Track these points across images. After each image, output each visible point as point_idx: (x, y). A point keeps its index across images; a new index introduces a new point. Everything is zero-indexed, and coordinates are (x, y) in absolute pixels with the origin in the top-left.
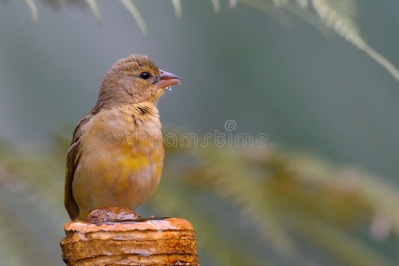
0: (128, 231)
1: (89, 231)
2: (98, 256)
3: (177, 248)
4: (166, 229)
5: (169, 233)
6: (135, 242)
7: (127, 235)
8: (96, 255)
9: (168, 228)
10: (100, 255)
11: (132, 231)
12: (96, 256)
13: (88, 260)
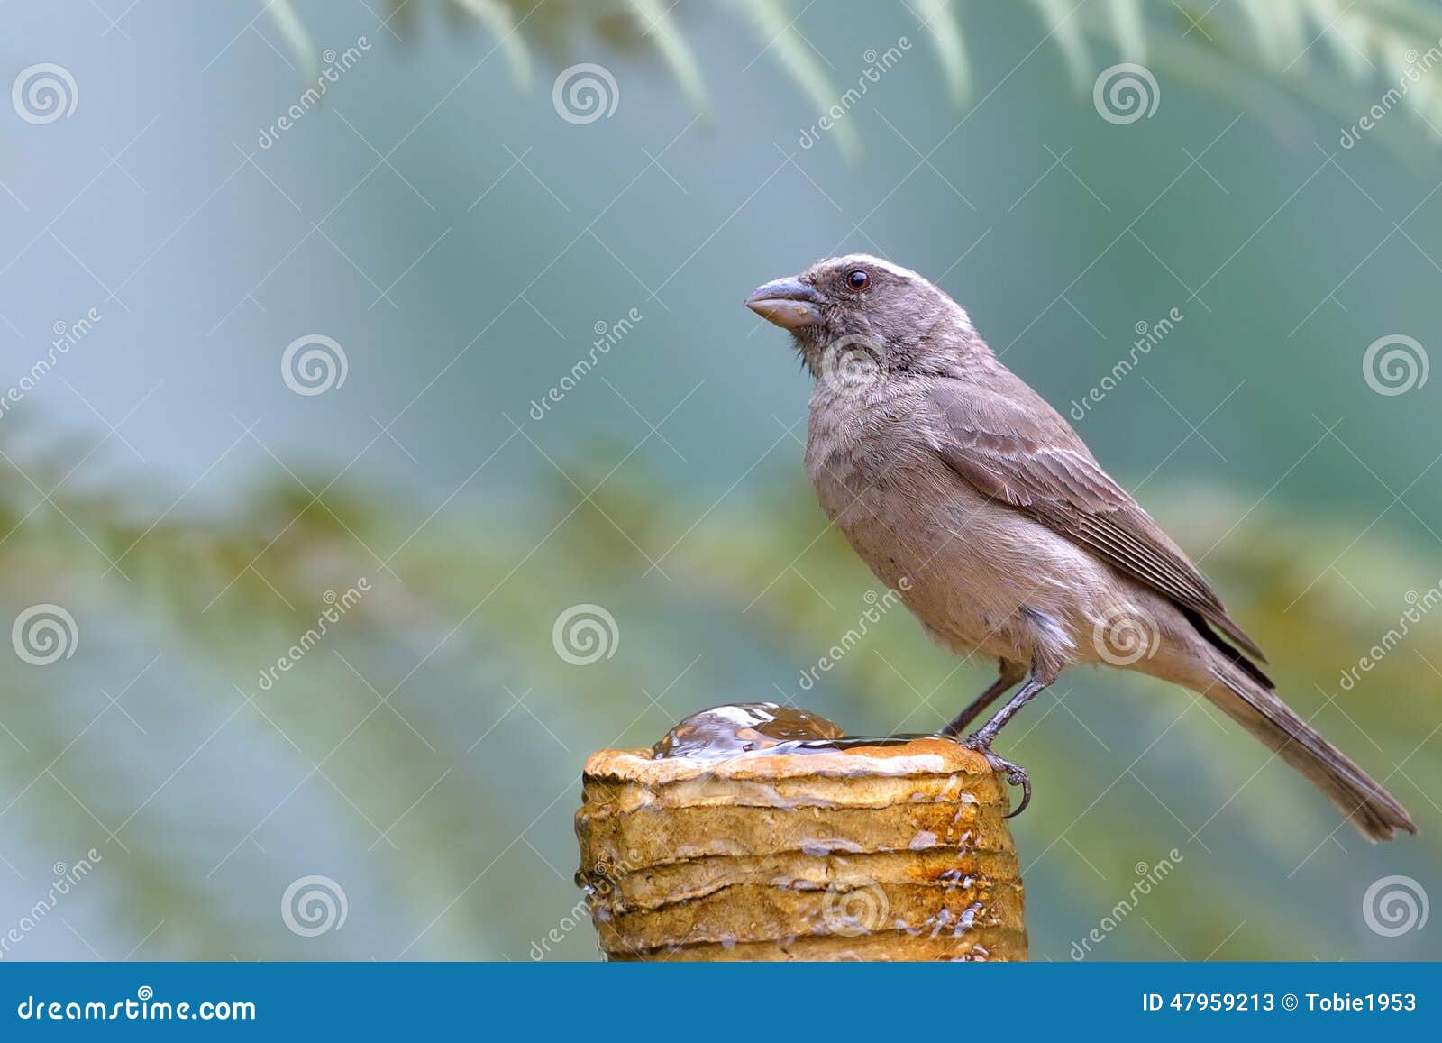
0: (792, 778)
1: (670, 779)
2: (697, 858)
3: (950, 832)
4: (913, 770)
5: (922, 785)
6: (816, 811)
7: (792, 790)
8: (691, 854)
9: (922, 769)
10: (705, 857)
11: (808, 778)
12: (691, 859)
13: (666, 872)
